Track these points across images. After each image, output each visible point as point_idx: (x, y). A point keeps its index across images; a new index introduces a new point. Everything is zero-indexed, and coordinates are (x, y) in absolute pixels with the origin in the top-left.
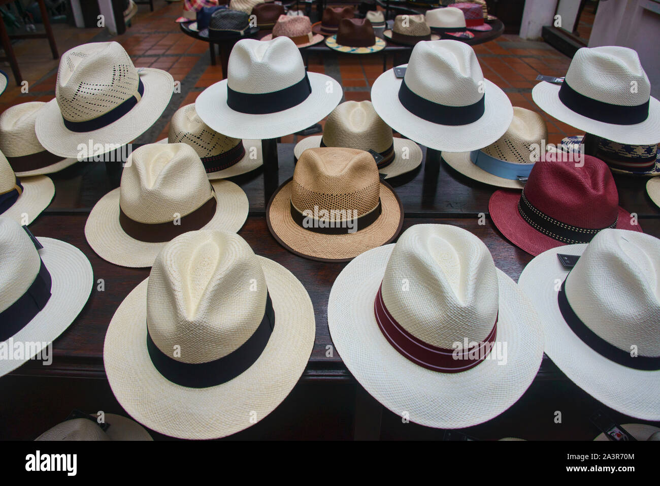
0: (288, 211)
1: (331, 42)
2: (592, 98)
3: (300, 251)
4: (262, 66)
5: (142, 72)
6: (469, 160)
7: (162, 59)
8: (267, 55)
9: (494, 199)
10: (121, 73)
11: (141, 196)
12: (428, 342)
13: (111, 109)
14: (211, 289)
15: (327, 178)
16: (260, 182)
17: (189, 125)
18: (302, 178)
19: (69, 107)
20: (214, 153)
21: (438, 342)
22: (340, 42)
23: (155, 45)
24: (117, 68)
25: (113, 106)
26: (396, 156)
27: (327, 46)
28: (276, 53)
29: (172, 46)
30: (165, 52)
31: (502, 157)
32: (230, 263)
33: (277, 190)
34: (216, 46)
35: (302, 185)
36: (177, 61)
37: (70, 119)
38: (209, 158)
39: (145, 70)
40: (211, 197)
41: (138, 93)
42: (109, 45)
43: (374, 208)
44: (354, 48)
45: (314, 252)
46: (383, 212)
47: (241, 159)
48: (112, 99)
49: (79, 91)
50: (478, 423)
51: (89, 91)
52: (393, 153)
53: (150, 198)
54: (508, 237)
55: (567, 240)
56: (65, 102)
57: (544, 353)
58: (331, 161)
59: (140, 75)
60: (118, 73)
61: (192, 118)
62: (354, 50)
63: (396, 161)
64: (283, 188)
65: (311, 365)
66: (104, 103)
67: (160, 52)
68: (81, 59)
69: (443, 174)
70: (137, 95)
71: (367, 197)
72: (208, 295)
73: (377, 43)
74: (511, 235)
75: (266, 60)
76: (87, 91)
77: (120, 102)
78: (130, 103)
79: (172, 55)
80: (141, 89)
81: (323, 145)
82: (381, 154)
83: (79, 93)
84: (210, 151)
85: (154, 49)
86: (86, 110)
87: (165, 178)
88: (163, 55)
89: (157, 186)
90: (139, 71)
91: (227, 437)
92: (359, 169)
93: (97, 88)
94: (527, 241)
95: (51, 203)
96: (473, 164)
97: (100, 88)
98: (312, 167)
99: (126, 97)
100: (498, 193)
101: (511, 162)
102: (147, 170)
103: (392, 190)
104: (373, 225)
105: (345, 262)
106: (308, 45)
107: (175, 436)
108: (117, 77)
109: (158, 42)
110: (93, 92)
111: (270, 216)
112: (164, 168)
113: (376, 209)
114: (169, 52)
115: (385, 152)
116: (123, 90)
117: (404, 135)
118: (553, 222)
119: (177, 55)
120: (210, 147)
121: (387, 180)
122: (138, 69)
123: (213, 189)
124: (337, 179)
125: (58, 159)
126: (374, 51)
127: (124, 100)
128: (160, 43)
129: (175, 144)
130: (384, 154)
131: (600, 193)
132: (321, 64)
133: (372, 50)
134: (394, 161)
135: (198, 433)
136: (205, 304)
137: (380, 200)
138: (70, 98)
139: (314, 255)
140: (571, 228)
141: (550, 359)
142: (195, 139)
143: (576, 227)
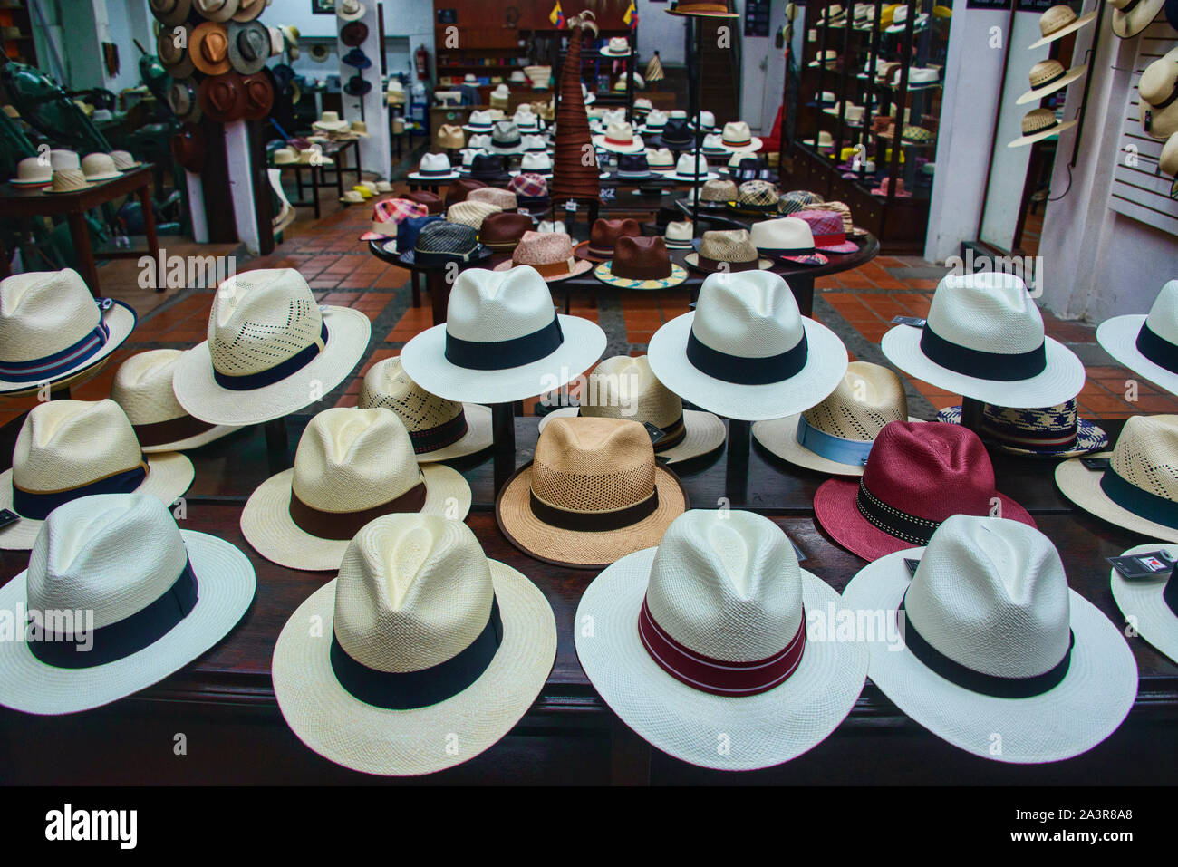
0: (527, 505)
1: (604, 273)
2: (960, 344)
3: (542, 554)
4: (495, 305)
5: (324, 312)
6: (794, 438)
7: (332, 296)
8: (503, 289)
9: (823, 490)
10: (300, 311)
11: (326, 474)
12: (702, 653)
13: (283, 360)
14: (422, 574)
15: (579, 453)
16: (488, 467)
17: (390, 386)
18: (546, 456)
19: (227, 355)
20: (424, 426)
21: (715, 651)
22: (616, 271)
23: (322, 272)
24: (295, 305)
25: (286, 356)
26: (687, 435)
27: (597, 279)
28: (514, 288)
29: (348, 275)
30: (338, 285)
31: (839, 433)
32: (446, 547)
33: (512, 476)
34: (422, 276)
35: (547, 465)
36: (357, 299)
37: (226, 371)
38: (416, 432)
39: (329, 309)
40: (420, 482)
41: (322, 340)
42: (284, 273)
43: (646, 498)
44: (638, 281)
45: (561, 554)
46: (661, 506)
47: (461, 437)
48: (287, 347)
49: (242, 333)
50: (773, 764)
51: (257, 334)
52: (681, 429)
53: (337, 477)
54: (837, 539)
55: (920, 541)
56: (222, 349)
57: (868, 678)
58: (586, 433)
59: (323, 316)
60: (295, 311)
61: (394, 377)
62: (638, 284)
63: (686, 441)
64: (521, 475)
65: (548, 689)
66: (275, 351)
67: (330, 284)
68: (246, 291)
69: (754, 460)
70: (320, 342)
71: (636, 482)
72: (418, 581)
73: (674, 274)
74: (842, 536)
75: (500, 297)
76: (253, 333)
77: (297, 350)
78: (310, 353)
79: (350, 291)
80: (325, 335)
81: (579, 415)
82: (662, 429)
83: (243, 336)
84: (418, 422)
85: (320, 280)
86: (251, 361)
87: (359, 450)
88: (335, 289)
89: (348, 461)
90: (321, 310)
91: (434, 774)
92: (624, 443)
93: (268, 330)
94: (864, 543)
95: (190, 488)
96: (799, 446)
97: (271, 330)
98: (560, 441)
99: (305, 345)
100: (831, 482)
101: (852, 440)
102: (334, 440)
103: (677, 480)
104: (645, 521)
105: (599, 569)
106: (567, 276)
107: (365, 771)
108: (294, 317)
109: (326, 268)
110: (262, 335)
111: (501, 510)
112: (357, 438)
113: (649, 500)
114: (343, 285)
115: (670, 427)
116: (301, 334)
117: (700, 406)
118: (900, 515)
119: (357, 290)
120: (418, 417)
121: (669, 465)
122: (319, 307)
123: (421, 472)
124: (594, 455)
125: (206, 427)
126: (668, 286)
127: (302, 349)
128: (330, 269)
129: (370, 410)
130: (669, 430)
131: (960, 471)
132: (593, 306)
133: (666, 284)
134: (684, 442)
135: (396, 767)
136: (414, 592)
137: (655, 488)
138: (230, 342)
139: (560, 559)
140: (924, 523)
141: (875, 685)
142: (398, 406)
143: (931, 521)
